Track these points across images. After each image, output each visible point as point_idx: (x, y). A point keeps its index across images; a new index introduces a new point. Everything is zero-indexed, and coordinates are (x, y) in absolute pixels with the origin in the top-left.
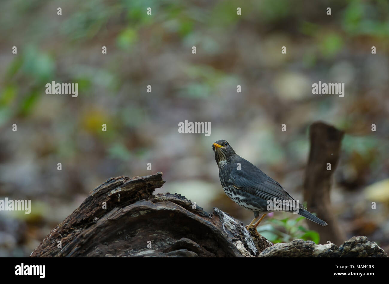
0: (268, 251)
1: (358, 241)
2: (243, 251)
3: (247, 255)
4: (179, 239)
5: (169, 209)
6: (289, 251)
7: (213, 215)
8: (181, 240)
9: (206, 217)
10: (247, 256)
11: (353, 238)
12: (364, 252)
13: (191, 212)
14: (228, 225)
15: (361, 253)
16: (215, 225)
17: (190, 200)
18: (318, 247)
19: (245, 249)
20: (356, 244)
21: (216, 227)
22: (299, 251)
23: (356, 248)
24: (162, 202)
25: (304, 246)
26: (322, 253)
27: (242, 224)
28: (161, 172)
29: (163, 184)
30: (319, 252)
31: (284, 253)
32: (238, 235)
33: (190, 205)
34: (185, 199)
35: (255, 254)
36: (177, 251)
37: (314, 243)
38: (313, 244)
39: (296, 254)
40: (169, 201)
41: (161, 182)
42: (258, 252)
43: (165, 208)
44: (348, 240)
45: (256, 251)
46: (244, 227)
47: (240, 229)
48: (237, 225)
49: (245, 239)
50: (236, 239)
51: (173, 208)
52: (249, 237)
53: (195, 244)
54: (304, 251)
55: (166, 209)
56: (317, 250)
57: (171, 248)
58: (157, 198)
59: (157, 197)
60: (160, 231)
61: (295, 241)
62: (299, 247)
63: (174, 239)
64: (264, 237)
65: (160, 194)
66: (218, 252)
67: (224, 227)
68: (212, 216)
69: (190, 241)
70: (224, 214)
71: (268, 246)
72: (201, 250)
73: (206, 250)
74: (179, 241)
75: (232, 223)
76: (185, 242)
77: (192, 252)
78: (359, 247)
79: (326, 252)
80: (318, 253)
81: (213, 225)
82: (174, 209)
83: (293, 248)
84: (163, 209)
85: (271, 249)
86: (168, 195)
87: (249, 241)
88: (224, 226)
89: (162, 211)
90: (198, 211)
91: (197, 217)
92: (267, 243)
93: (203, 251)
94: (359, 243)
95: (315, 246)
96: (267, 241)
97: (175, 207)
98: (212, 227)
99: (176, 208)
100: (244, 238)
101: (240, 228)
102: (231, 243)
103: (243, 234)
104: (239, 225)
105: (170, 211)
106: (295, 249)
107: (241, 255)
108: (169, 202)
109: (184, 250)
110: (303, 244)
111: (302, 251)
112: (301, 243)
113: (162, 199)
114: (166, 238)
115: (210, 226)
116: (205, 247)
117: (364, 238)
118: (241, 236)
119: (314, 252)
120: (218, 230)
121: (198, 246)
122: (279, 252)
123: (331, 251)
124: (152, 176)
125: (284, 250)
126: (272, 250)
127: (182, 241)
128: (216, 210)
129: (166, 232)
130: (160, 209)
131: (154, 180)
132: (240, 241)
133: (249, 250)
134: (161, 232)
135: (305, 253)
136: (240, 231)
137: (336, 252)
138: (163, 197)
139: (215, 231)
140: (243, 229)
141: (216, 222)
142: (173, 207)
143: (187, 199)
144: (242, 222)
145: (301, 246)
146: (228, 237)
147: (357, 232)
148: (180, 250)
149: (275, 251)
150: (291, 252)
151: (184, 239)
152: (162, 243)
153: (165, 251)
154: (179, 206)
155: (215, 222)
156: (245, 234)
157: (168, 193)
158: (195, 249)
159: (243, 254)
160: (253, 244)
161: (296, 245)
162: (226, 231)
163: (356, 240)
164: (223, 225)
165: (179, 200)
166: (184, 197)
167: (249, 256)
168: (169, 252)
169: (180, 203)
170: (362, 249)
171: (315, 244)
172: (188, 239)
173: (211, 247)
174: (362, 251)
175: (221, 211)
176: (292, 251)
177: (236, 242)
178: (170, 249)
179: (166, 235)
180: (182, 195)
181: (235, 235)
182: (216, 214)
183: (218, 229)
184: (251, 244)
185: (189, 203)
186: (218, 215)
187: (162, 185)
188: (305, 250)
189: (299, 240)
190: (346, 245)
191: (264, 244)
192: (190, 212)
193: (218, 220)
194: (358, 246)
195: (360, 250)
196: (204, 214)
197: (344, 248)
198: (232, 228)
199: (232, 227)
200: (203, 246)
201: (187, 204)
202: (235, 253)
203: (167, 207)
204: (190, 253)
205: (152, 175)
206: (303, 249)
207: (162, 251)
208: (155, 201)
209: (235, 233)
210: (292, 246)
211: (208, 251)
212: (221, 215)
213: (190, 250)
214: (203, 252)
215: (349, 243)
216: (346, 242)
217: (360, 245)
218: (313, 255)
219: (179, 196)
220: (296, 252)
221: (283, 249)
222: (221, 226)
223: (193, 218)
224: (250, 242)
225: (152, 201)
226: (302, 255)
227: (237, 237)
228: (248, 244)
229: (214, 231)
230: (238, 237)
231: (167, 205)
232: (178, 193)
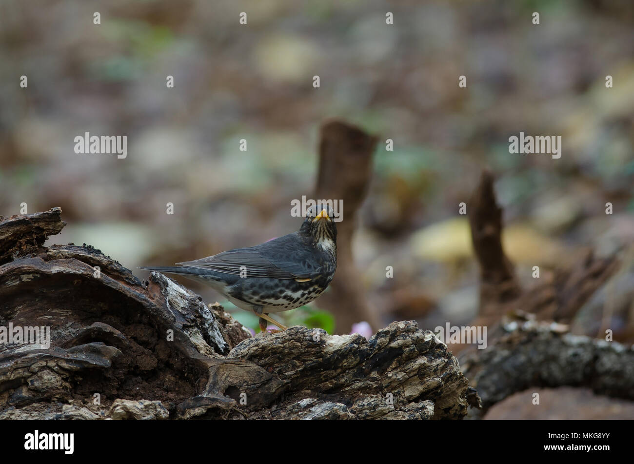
0: (245, 346)
1: (402, 329)
2: (202, 346)
3: (208, 352)
4: (90, 325)
5: (72, 271)
6: (282, 346)
7: (150, 282)
8: (92, 326)
9: (138, 285)
10: (209, 354)
11: (394, 323)
12: (412, 348)
13: (111, 277)
14: (176, 300)
15: (407, 349)
16: (152, 299)
17: (109, 257)
18: (332, 339)
19: (204, 342)
20: (398, 334)
21: (154, 304)
22: (299, 346)
23: (399, 341)
24: (60, 260)
25: (307, 338)
26: (338, 350)
27: (200, 299)
28: (59, 208)
29: (62, 228)
30: (333, 348)
31: (272, 349)
32: (192, 317)
33: (110, 264)
34: (100, 255)
35: (223, 350)
36: (86, 345)
37: (325, 333)
38: (323, 333)
39: (293, 351)
40: (72, 257)
41: (59, 224)
42: (228, 347)
43: (65, 271)
44: (385, 328)
45: (223, 346)
46: (204, 304)
47: (196, 308)
48: (191, 299)
49: (204, 324)
50: (189, 324)
51: (79, 271)
52: (212, 321)
53: (117, 332)
54: (308, 347)
55: (68, 271)
56: (330, 345)
57: (75, 340)
58: (51, 252)
59: (52, 250)
60: (55, 311)
61: (293, 329)
62: (298, 340)
63: (81, 324)
64: (238, 322)
65: (56, 246)
66: (158, 347)
67: (168, 304)
68: (147, 284)
69: (109, 328)
70: (169, 281)
71: (246, 337)
72: (127, 343)
73: (136, 344)
74: (89, 327)
75: (183, 297)
76: (99, 330)
77: (111, 348)
78: (404, 339)
79: (345, 348)
80: (331, 349)
81: (149, 299)
82: (81, 272)
83: (289, 340)
84: (62, 272)
85: (249, 342)
86: (71, 247)
87: (212, 328)
88: (169, 301)
89: (60, 275)
90: (123, 276)
91: (121, 286)
92: (243, 331)
93: (132, 345)
94: (404, 332)
95: (326, 337)
96: (243, 328)
97: (84, 268)
98: (148, 304)
99: (83, 270)
100: (202, 324)
101: (197, 305)
102: (181, 331)
103: (201, 317)
104: (195, 301)
105: (74, 275)
106: (292, 342)
107: (197, 352)
108: (72, 259)
109: (99, 343)
110: (306, 334)
111: (303, 347)
112: (303, 333)
113: (60, 254)
114: (67, 323)
115: (143, 301)
116: (135, 339)
117: (412, 323)
118: (198, 319)
119: (326, 348)
120: (158, 309)
121: (123, 336)
122: (264, 348)
123: (354, 347)
124: (44, 214)
125: (272, 344)
126: (252, 345)
127: (94, 328)
128: (154, 273)
129: (68, 312)
130: (56, 272)
131: (47, 221)
132: (196, 329)
133: (211, 344)
134: (58, 312)
135: (309, 349)
136: (197, 311)
137: (364, 347)
138: (62, 250)
139: (152, 310)
140: (201, 308)
141: (155, 295)
142: (80, 269)
143: (103, 254)
144: (199, 296)
145: (302, 337)
146: (175, 321)
147: (400, 313)
148: (92, 344)
149: (257, 345)
150: (284, 347)
151: (97, 325)
152: (60, 331)
153: (65, 346)
154: (90, 266)
155: (152, 295)
156: (205, 316)
157: (71, 244)
158: (117, 342)
159: (202, 352)
160: (218, 334)
161: (293, 336)
162: (171, 311)
163: (398, 328)
164: (167, 300)
165: (91, 256)
166: (99, 252)
167: (211, 354)
168: (72, 346)
169: (92, 261)
170: (408, 344)
171: (327, 334)
172: (105, 325)
173: (144, 339)
174: (408, 346)
175: (163, 276)
176: (287, 346)
177: (189, 330)
178: (73, 342)
179: (67, 317)
180: (96, 248)
181: (188, 318)
182: (155, 281)
183: (158, 307)
184: (216, 333)
185: (108, 261)
186: (158, 282)
187: (61, 230)
188: (310, 344)
189: (299, 327)
190: (381, 337)
191: (238, 334)
192: (109, 278)
193: (157, 292)
194: (401, 338)
195: (406, 344)
196: (133, 281)
197: (378, 341)
198: (182, 306)
199: (182, 304)
200: (131, 338)
201: (104, 263)
202: (188, 350)
203: (68, 269)
204: (107, 349)
205: (42, 213)
206: (305, 343)
207: (60, 344)
208: (48, 259)
209: (188, 314)
210: (286, 338)
211: (139, 345)
212: (163, 283)
213: (108, 343)
214: (131, 347)
215: (387, 333)
216: (380, 331)
217: (406, 336)
218: (323, 353)
219: (90, 249)
220: (294, 348)
221: (271, 342)
222: (163, 302)
223: (115, 288)
224: (214, 329)
225: (43, 259)
226: (305, 352)
227: (190, 321)
228: (210, 333)
229: (150, 310)
230: (193, 321)
231: (69, 265)
232: (88, 244)
